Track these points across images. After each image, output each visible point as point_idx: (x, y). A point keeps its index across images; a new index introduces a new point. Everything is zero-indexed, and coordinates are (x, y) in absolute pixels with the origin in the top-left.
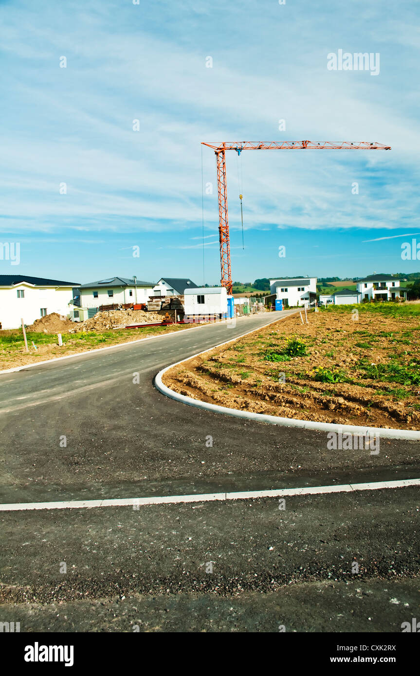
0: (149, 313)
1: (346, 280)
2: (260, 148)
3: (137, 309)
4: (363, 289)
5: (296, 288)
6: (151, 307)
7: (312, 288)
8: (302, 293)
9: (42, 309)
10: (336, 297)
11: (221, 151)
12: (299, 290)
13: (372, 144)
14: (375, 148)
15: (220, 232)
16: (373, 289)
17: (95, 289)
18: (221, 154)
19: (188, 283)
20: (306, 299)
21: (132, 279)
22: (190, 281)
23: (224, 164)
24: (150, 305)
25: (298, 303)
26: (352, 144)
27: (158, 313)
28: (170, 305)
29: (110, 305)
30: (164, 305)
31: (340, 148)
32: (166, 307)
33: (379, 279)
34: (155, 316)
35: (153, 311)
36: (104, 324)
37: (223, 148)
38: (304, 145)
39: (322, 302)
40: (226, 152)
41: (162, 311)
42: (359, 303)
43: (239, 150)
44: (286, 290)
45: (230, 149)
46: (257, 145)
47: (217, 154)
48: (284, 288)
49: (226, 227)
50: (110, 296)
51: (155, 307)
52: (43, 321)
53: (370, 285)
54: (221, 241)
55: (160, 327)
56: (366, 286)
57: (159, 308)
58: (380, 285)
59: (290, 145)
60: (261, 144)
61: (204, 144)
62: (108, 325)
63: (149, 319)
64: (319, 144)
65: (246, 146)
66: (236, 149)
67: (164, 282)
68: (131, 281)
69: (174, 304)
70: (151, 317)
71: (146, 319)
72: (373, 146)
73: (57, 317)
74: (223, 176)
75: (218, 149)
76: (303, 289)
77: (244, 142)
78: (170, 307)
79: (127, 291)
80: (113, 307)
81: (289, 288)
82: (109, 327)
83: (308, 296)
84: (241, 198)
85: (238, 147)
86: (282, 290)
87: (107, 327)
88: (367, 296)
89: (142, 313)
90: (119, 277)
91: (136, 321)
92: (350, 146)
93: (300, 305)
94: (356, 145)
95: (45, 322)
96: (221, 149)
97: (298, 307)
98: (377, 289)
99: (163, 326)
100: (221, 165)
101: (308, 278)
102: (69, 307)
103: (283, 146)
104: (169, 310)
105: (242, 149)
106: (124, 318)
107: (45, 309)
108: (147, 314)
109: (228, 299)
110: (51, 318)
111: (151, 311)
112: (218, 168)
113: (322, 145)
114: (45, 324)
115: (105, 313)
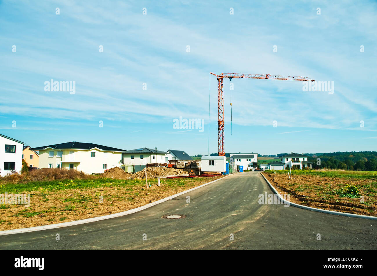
0: (178, 169)
1: (265, 156)
2: (242, 77)
3: (169, 167)
4: (285, 161)
5: (246, 159)
6: (179, 166)
7: (255, 160)
8: (249, 162)
9: (104, 164)
10: (270, 166)
11: (220, 78)
12: (247, 160)
13: (304, 78)
14: (306, 80)
15: (219, 124)
16: (292, 161)
17: (132, 154)
18: (220, 80)
19: (184, 153)
20: (252, 166)
21: (154, 149)
22: (185, 152)
23: (222, 85)
24: (178, 165)
25: (248, 169)
26: (294, 77)
27: (183, 170)
28: (190, 165)
29: (153, 164)
30: (187, 165)
31: (287, 79)
32: (188, 166)
33: (295, 156)
34: (182, 172)
35: (180, 169)
36: (150, 175)
37: (222, 77)
38: (267, 77)
39: (262, 168)
40: (224, 78)
41: (186, 169)
42: (284, 169)
43: (230, 78)
44: (240, 160)
45: (226, 77)
46: (241, 76)
47: (218, 79)
48: (239, 159)
49: (222, 121)
50: (141, 159)
51: (181, 166)
52: (111, 171)
53: (290, 159)
54: (219, 129)
55: (188, 178)
56: (287, 160)
57: (184, 167)
58: (295, 160)
59: (260, 76)
60: (243, 75)
61: (211, 73)
62: (153, 176)
63: (178, 173)
64: (275, 77)
65: (235, 76)
66: (229, 77)
67: (170, 152)
68: (154, 150)
69: (193, 165)
70: (179, 172)
71: (176, 173)
72: (305, 79)
73: (118, 170)
74: (221, 92)
75: (219, 77)
76: (250, 160)
77: (234, 74)
78: (190, 167)
79: (152, 156)
80: (155, 165)
81: (241, 159)
82: (153, 177)
83: (253, 165)
84: (231, 105)
85: (231, 76)
86: (237, 160)
87: (152, 177)
88: (288, 166)
89: (173, 169)
90: (147, 148)
91: (170, 174)
92: (292, 78)
93: (249, 170)
94: (295, 78)
95: (112, 172)
96: (221, 77)
97: (248, 170)
98: (294, 162)
99: (190, 177)
100: (221, 86)
101: (252, 154)
102: (119, 164)
103: (255, 77)
104: (190, 168)
105: (232, 77)
106: (162, 172)
107: (106, 164)
108: (177, 170)
109: (226, 164)
110: (115, 169)
111: (179, 169)
112: (219, 87)
113: (277, 77)
114: (112, 173)
115: (150, 169)
